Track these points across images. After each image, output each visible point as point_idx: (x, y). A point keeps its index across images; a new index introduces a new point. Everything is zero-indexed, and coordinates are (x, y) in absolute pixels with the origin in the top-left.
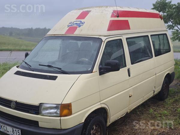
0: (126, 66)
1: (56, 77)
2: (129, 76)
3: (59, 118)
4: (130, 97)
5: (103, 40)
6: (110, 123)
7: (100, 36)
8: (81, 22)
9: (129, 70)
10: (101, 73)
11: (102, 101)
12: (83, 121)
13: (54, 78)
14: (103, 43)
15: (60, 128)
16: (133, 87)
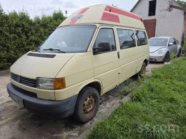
0: (116, 50)
1: (55, 55)
2: (119, 58)
3: (53, 91)
4: (119, 74)
5: (98, 26)
6: (103, 94)
7: (95, 23)
8: (81, 15)
9: (118, 53)
10: (95, 53)
11: (95, 76)
12: (78, 93)
13: (53, 56)
14: (97, 28)
15: (54, 100)
16: (122, 66)
